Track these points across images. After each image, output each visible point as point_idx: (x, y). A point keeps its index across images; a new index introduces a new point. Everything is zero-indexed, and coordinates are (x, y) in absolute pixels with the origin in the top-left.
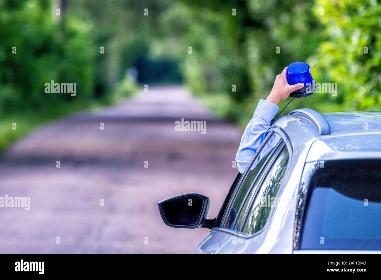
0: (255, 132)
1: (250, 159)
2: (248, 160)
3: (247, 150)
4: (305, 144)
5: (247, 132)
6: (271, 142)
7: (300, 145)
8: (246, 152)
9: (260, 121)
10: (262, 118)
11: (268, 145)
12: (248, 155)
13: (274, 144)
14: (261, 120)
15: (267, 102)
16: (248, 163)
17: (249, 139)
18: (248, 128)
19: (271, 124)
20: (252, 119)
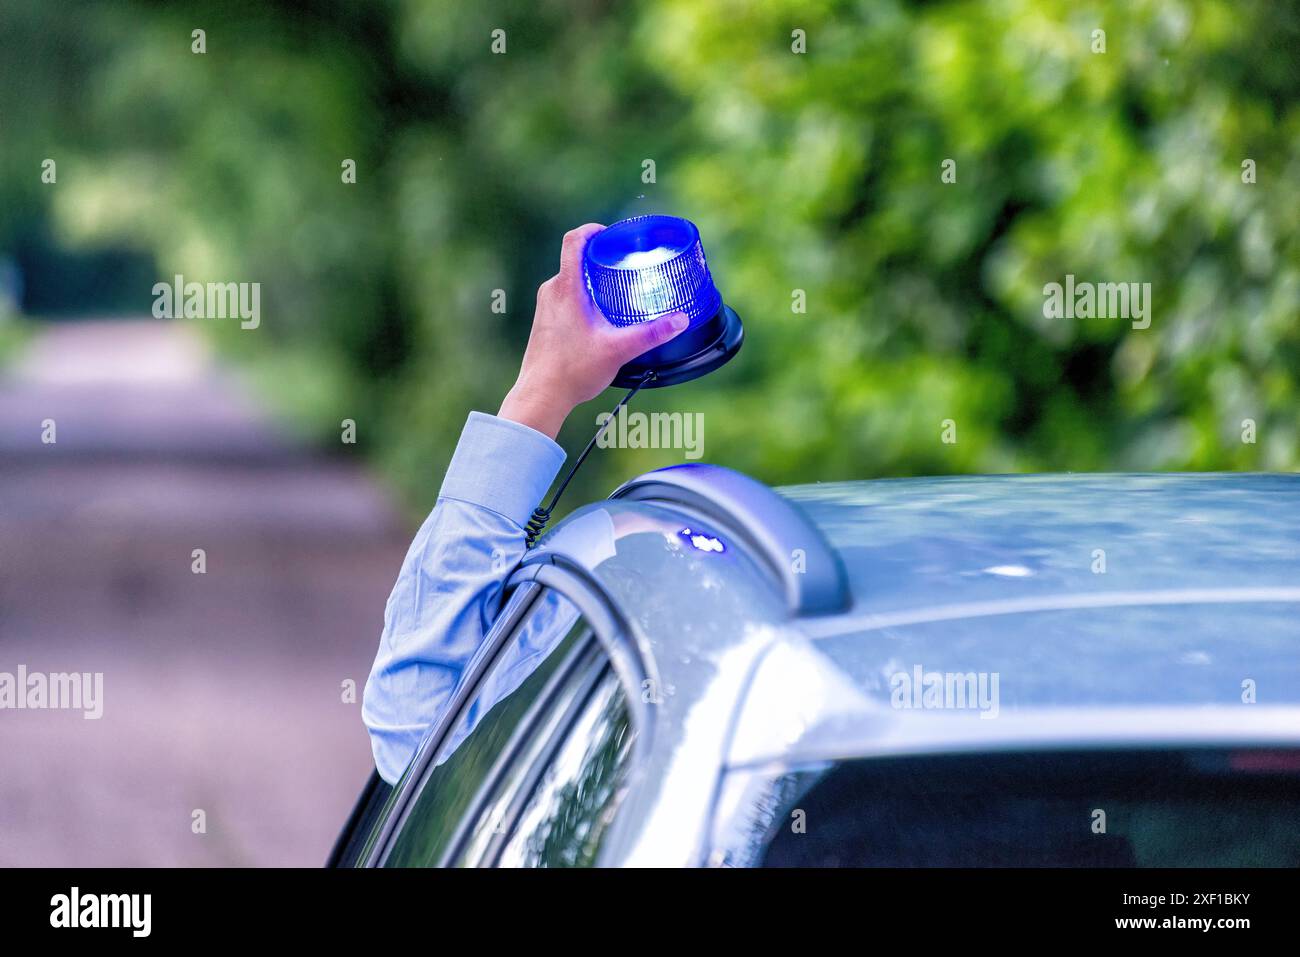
0: (450, 576)
1: (432, 714)
2: (421, 720)
3: (415, 670)
4: (713, 657)
5: (412, 577)
6: (538, 628)
7: (687, 661)
8: (412, 675)
9: (474, 523)
10: (482, 508)
11: (523, 642)
12: (423, 691)
13: (548, 643)
14: (477, 519)
15: (505, 425)
16: (419, 733)
17: (425, 614)
18: (417, 560)
19: (531, 535)
20: (436, 510)
